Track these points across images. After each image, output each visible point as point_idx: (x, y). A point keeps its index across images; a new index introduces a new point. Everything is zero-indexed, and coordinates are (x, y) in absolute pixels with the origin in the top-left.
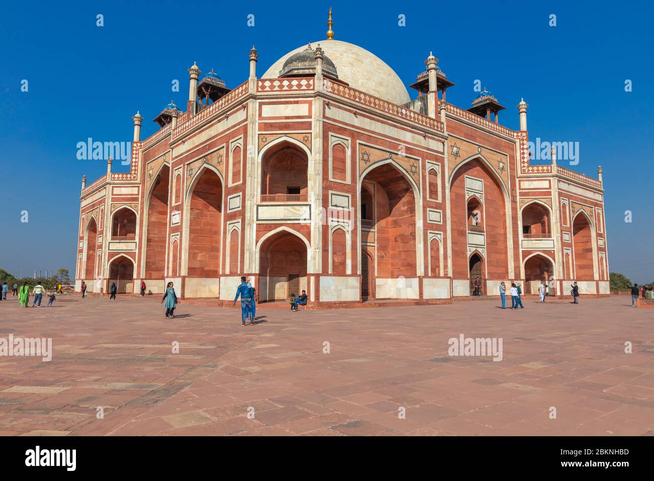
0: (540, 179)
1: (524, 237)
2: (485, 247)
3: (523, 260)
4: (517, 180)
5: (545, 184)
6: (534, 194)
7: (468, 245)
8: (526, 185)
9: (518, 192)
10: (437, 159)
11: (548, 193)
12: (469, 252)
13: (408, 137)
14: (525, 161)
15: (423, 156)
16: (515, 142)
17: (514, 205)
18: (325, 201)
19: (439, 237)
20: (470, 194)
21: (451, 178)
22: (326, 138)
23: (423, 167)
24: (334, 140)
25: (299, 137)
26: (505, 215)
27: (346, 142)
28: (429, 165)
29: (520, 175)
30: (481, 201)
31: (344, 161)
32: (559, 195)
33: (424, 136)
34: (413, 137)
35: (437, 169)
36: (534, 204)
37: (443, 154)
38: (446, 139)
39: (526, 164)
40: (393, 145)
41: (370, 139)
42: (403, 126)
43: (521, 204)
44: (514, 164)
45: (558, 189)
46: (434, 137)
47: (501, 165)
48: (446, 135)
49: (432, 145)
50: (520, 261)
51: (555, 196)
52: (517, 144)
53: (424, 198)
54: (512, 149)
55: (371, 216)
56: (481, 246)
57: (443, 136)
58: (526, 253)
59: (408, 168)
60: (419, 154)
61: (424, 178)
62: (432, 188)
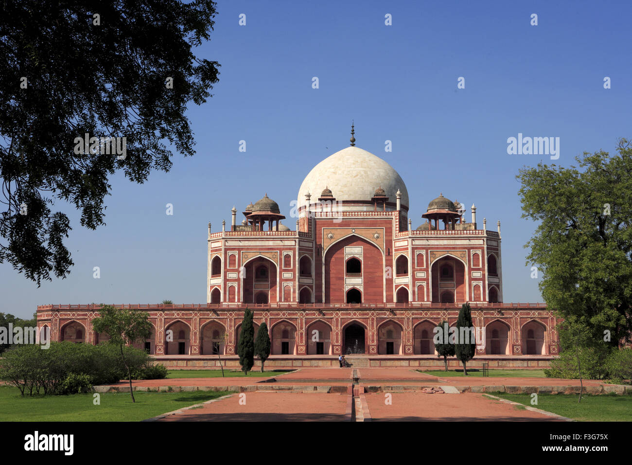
0: (404, 240)
1: (397, 276)
2: (363, 285)
3: (396, 290)
4: (393, 242)
5: (405, 243)
6: (401, 250)
7: (345, 285)
8: (398, 244)
9: (394, 248)
10: (290, 249)
11: (407, 249)
12: (347, 288)
13: (271, 243)
14: (398, 229)
15: (281, 250)
16: (392, 219)
17: (389, 258)
18: (225, 276)
19: (290, 284)
20: (350, 256)
21: (326, 251)
22: (225, 253)
23: (281, 254)
24: (230, 254)
25: (219, 254)
26: (382, 264)
27: (236, 253)
28: (285, 253)
29: (395, 238)
30: (361, 258)
31: (235, 260)
32: (413, 249)
33: (281, 241)
34: (273, 243)
35: (291, 253)
36: (402, 256)
37: (295, 246)
38: (297, 238)
39: (398, 232)
40: (262, 249)
41: (248, 249)
42: (268, 239)
43: (395, 256)
44: (391, 232)
45: (412, 245)
46: (288, 239)
47: (376, 235)
48: (297, 236)
49: (287, 243)
50: (393, 291)
51: (410, 250)
52: (394, 219)
53: (280, 268)
54: (391, 223)
55: (267, 277)
56: (358, 284)
57: (294, 238)
58: (397, 286)
59: (271, 256)
60: (278, 249)
61: (281, 259)
62: (287, 263)
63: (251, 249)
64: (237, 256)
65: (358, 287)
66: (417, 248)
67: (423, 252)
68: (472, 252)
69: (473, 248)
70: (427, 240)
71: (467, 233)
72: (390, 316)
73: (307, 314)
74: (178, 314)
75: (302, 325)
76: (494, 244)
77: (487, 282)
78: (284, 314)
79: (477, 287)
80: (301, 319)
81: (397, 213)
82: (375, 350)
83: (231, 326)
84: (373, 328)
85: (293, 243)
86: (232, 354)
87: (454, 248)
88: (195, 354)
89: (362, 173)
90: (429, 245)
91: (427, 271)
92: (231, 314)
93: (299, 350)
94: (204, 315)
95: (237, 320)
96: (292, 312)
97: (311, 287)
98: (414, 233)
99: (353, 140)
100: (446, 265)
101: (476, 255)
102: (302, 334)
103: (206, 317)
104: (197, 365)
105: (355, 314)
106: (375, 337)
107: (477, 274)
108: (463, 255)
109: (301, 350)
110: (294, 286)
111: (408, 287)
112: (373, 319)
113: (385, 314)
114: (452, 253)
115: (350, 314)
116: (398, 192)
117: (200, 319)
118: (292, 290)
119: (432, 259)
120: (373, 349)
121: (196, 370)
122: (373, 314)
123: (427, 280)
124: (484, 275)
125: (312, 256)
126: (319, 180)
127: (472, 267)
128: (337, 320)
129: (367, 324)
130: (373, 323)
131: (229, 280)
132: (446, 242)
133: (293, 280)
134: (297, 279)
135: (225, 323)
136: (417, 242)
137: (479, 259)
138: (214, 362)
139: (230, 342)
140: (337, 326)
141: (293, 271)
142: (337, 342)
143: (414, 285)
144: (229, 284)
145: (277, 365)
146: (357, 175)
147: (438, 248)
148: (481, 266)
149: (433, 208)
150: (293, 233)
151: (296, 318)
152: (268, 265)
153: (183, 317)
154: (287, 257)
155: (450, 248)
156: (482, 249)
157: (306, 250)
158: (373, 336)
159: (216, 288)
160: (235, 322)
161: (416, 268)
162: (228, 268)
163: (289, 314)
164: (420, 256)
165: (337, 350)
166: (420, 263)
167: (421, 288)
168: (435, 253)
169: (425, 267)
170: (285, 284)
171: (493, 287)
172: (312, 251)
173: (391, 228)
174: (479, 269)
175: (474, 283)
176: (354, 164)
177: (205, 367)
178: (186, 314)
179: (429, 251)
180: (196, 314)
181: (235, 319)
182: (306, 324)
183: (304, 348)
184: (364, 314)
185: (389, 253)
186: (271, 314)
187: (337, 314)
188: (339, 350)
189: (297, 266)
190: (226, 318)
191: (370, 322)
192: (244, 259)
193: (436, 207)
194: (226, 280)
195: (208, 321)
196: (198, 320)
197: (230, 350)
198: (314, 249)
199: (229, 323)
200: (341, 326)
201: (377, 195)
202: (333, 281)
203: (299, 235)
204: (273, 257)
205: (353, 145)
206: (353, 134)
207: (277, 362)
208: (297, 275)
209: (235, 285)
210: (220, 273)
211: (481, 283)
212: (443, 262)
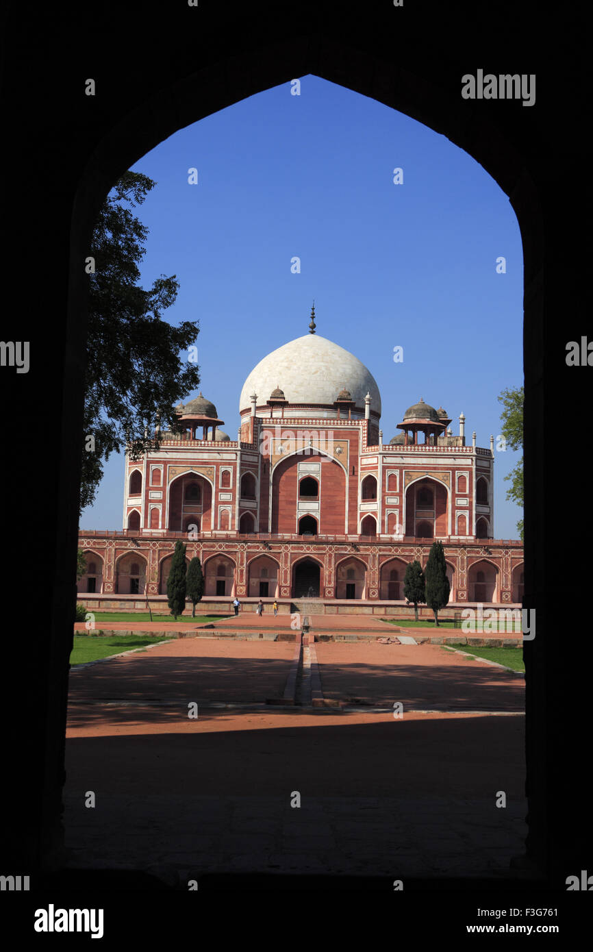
0: (373, 456)
1: (363, 502)
2: (320, 511)
3: (360, 518)
4: (360, 458)
5: (374, 460)
6: (369, 468)
7: (297, 511)
8: (365, 461)
9: (360, 467)
10: (230, 464)
11: (376, 468)
12: (299, 515)
13: (205, 456)
14: (365, 442)
15: (218, 465)
16: (359, 429)
17: (354, 478)
18: (147, 496)
19: (229, 508)
20: (304, 475)
21: (274, 468)
22: (148, 467)
23: (218, 470)
24: (154, 468)
25: (140, 468)
26: (345, 486)
27: (161, 467)
28: (222, 469)
29: (361, 454)
30: (318, 478)
31: (160, 476)
32: (384, 468)
33: (219, 453)
34: (209, 456)
35: (230, 469)
36: (370, 476)
37: (236, 460)
38: (238, 450)
39: (365, 446)
40: (194, 463)
41: (176, 462)
42: (201, 451)
43: (361, 476)
44: (357, 446)
45: (383, 463)
46: (227, 451)
47: (338, 450)
48: (239, 448)
49: (226, 456)
50: (357, 520)
51: (380, 470)
52: (361, 429)
53: (217, 487)
54: (357, 434)
55: (200, 499)
56: (314, 511)
57: (235, 450)
58: (362, 514)
59: (205, 472)
60: (214, 463)
61: (217, 476)
62: (225, 481)
63: (181, 463)
64: (162, 471)
65: (313, 514)
66: (388, 467)
67: (397, 473)
68: (458, 474)
69: (458, 469)
70: (402, 457)
71: (451, 450)
72: (352, 552)
73: (249, 547)
74: (88, 543)
75: (242, 560)
76: (485, 464)
77: (474, 512)
78: (220, 547)
79: (462, 518)
80: (242, 553)
81: (365, 422)
82: (332, 593)
83: (154, 559)
84: (330, 567)
85: (233, 456)
86: (155, 594)
87: (435, 468)
88: (109, 593)
89: (323, 369)
90: (403, 464)
91: (401, 496)
92: (154, 545)
93: (238, 591)
94: (121, 544)
95: (162, 552)
96: (231, 544)
97: (255, 512)
98: (385, 449)
99: (313, 326)
100: (424, 488)
101: (462, 478)
102: (242, 571)
103: (123, 547)
104: (112, 607)
105: (308, 549)
106: (333, 578)
107: (462, 502)
108: (445, 478)
109: (241, 591)
110: (233, 510)
111: (376, 516)
112: (330, 555)
113: (346, 549)
114: (433, 474)
115: (302, 548)
116: (368, 396)
117: (116, 549)
118: (230, 516)
119: (407, 481)
120: (329, 592)
121: (112, 613)
122: (330, 549)
123: (400, 507)
124: (471, 503)
125: (256, 473)
126: (268, 376)
127: (457, 493)
128: (286, 555)
129: (323, 560)
130: (330, 560)
131: (151, 501)
132: (425, 461)
133: (233, 503)
134: (237, 502)
135: (147, 556)
136: (389, 460)
137: (465, 482)
138: (132, 603)
139: (153, 579)
140: (286, 562)
141: (233, 491)
142: (285, 582)
143: (383, 514)
144: (151, 506)
145: (210, 608)
146: (316, 373)
147: (415, 467)
148: (467, 492)
149: (410, 416)
150: (234, 444)
151: (236, 552)
152: (201, 483)
153: (94, 546)
154: (226, 473)
155: (430, 468)
156: (470, 470)
157: (249, 466)
158: (330, 576)
159: (135, 511)
160: (159, 555)
161: (387, 491)
162: (150, 485)
163: (227, 546)
164: (392, 477)
165: (285, 592)
166: (392, 487)
167: (392, 517)
168: (411, 473)
169: (398, 491)
170: (222, 508)
171: (481, 519)
172: (257, 467)
173: (357, 441)
174: (465, 496)
175: (458, 513)
176: (313, 357)
177: (121, 609)
178: (99, 543)
179: (404, 471)
180: (111, 544)
181: (159, 550)
182: (247, 559)
183: (244, 589)
184: (319, 549)
185: (354, 472)
186: (205, 546)
187: (286, 548)
188: (288, 592)
189: (238, 485)
190: (148, 550)
191: (326, 558)
192: (172, 475)
193: (414, 415)
194: (147, 501)
195: (126, 552)
196: (114, 550)
197: (153, 589)
198: (259, 464)
199: (151, 555)
200: (291, 563)
201: (340, 399)
202: (282, 505)
203: (242, 447)
204: (208, 474)
205: (313, 332)
206: (313, 318)
207: (210, 605)
208: (237, 496)
209: (160, 507)
210: (140, 492)
211: (467, 513)
212: (421, 486)
